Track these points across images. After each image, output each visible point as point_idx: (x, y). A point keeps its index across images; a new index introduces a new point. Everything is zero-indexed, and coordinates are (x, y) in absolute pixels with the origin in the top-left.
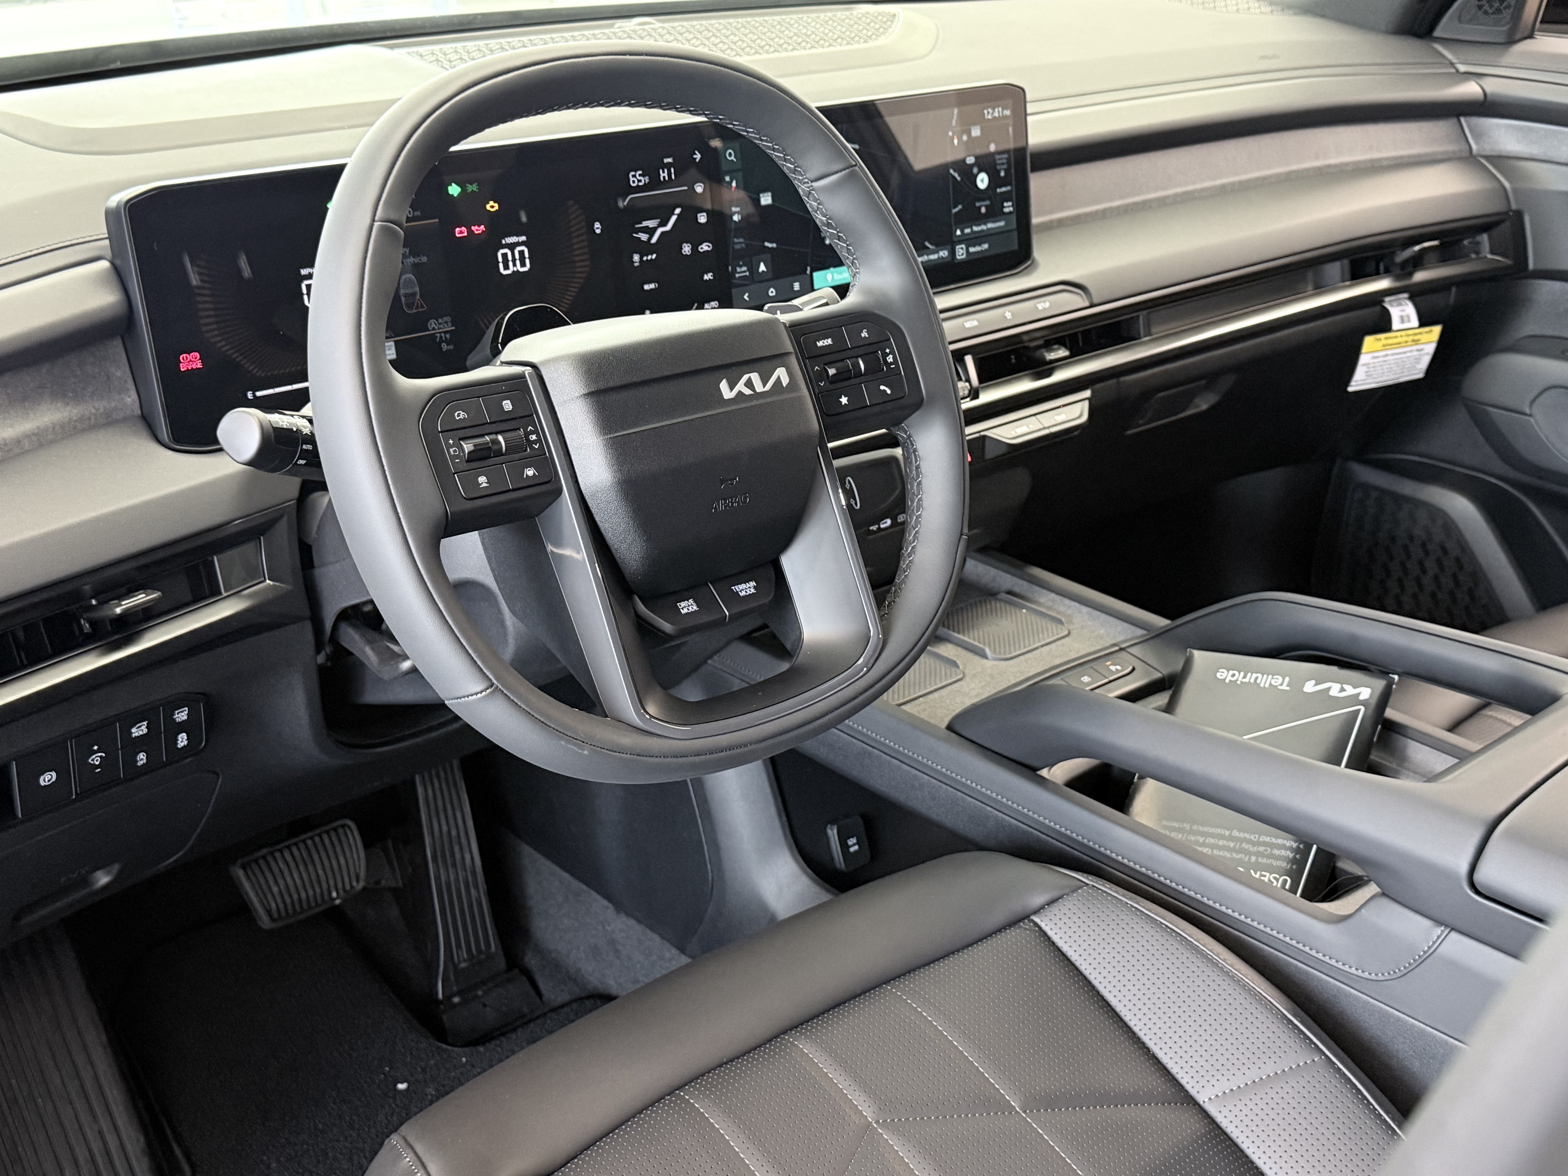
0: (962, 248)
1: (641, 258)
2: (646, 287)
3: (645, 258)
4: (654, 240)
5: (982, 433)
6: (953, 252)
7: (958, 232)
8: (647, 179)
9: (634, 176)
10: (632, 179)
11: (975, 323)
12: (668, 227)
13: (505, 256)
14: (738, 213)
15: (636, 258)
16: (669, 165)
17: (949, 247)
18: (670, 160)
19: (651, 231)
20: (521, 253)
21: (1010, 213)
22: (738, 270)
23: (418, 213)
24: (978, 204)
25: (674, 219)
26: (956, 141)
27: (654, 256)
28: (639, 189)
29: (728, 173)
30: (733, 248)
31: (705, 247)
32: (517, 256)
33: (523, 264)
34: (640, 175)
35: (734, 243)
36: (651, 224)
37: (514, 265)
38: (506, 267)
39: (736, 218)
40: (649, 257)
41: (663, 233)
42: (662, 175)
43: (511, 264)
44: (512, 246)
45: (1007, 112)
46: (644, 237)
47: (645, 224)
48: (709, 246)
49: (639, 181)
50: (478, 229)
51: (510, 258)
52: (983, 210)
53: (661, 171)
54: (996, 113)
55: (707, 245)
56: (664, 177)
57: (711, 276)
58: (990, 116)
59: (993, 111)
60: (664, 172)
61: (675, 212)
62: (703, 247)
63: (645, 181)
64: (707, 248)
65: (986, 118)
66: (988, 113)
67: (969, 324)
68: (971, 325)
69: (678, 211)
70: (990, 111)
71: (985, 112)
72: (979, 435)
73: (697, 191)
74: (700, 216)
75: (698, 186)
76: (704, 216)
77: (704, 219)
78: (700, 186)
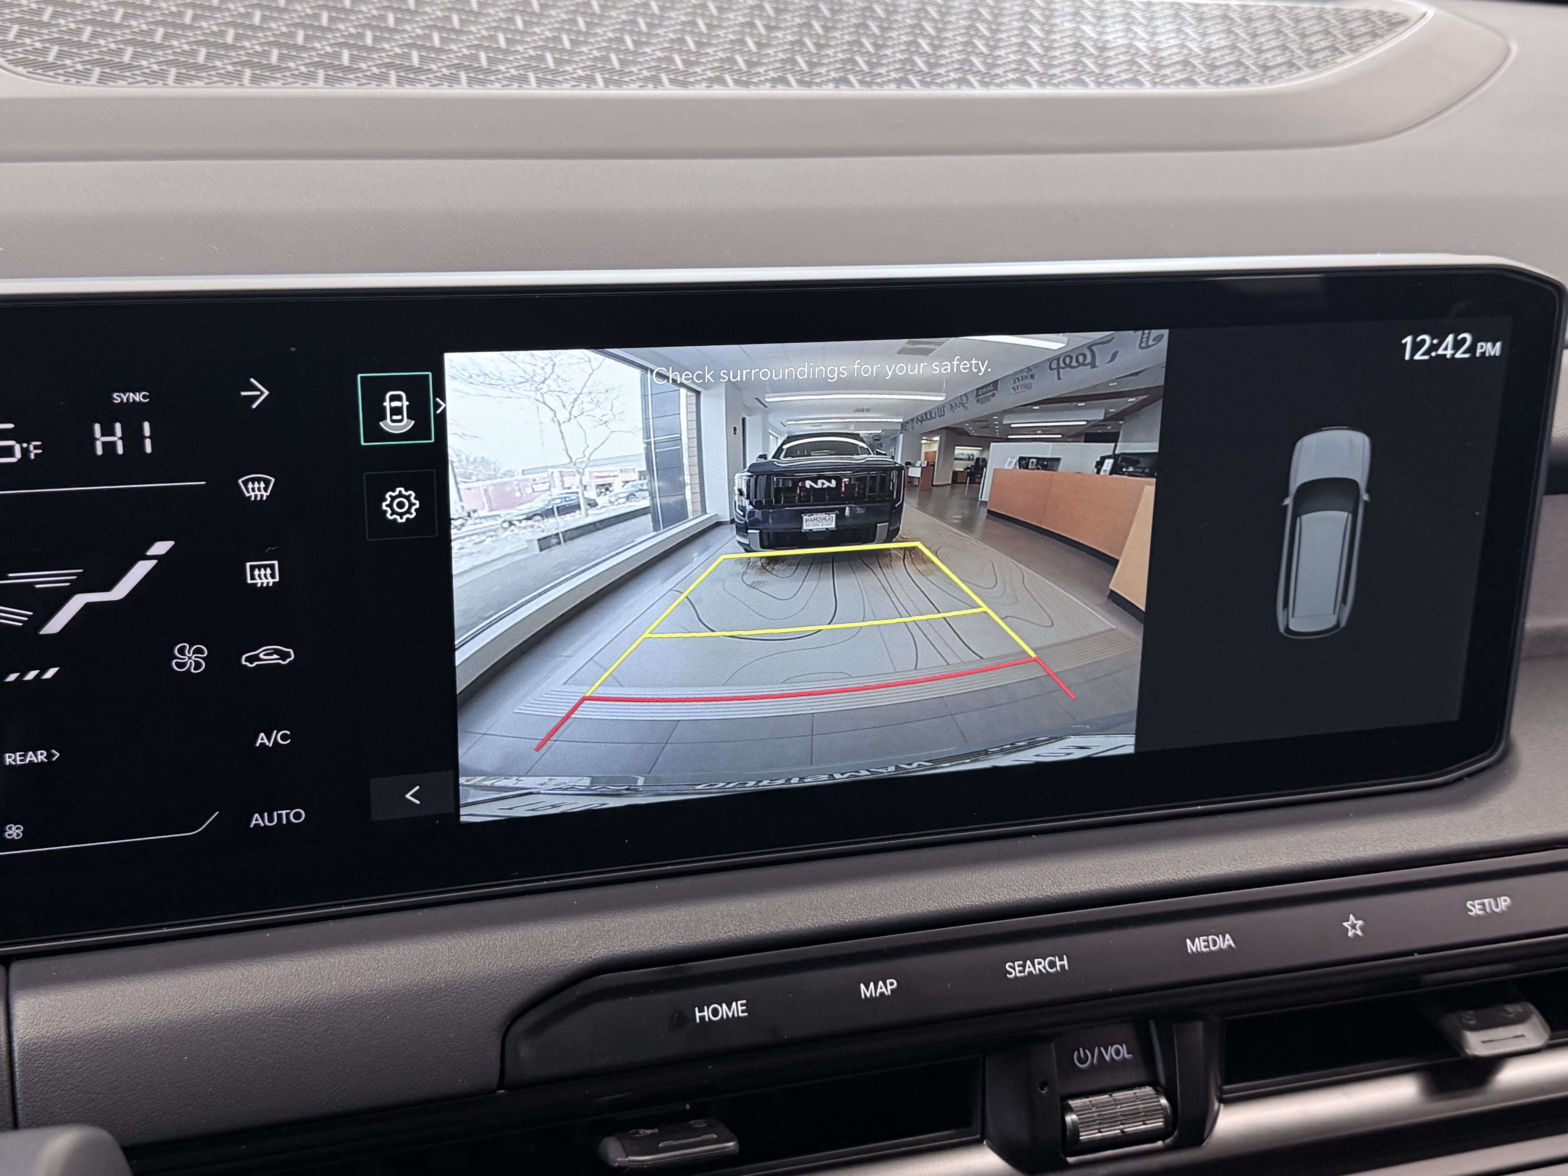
2: (11, 758)
3: (12, 677)
4: (55, 625)
8: (34, 449)
11: (1226, 942)
12: (118, 592)
16: (132, 415)
18: (138, 397)
19: (47, 602)
25: (140, 570)
27: (50, 673)
31: (267, 656)
36: (46, 579)
40: (30, 676)
41: (92, 609)
42: (101, 440)
45: (1491, 349)
46: (13, 617)
47: (17, 578)
48: (284, 656)
53: (97, 427)
54: (1446, 349)
55: (276, 652)
56: (109, 447)
57: (284, 738)
58: (1423, 354)
59: (1435, 341)
60: (108, 431)
61: (150, 552)
62: (262, 656)
63: (25, 452)
64: (274, 659)
65: (1407, 357)
66: (1416, 347)
67: (1203, 944)
68: (1209, 947)
69: (161, 548)
70: (1424, 341)
71: (1404, 341)
73: (247, 495)
74: (253, 568)
75: (253, 480)
76: (272, 567)
77: (273, 576)
78: (259, 480)
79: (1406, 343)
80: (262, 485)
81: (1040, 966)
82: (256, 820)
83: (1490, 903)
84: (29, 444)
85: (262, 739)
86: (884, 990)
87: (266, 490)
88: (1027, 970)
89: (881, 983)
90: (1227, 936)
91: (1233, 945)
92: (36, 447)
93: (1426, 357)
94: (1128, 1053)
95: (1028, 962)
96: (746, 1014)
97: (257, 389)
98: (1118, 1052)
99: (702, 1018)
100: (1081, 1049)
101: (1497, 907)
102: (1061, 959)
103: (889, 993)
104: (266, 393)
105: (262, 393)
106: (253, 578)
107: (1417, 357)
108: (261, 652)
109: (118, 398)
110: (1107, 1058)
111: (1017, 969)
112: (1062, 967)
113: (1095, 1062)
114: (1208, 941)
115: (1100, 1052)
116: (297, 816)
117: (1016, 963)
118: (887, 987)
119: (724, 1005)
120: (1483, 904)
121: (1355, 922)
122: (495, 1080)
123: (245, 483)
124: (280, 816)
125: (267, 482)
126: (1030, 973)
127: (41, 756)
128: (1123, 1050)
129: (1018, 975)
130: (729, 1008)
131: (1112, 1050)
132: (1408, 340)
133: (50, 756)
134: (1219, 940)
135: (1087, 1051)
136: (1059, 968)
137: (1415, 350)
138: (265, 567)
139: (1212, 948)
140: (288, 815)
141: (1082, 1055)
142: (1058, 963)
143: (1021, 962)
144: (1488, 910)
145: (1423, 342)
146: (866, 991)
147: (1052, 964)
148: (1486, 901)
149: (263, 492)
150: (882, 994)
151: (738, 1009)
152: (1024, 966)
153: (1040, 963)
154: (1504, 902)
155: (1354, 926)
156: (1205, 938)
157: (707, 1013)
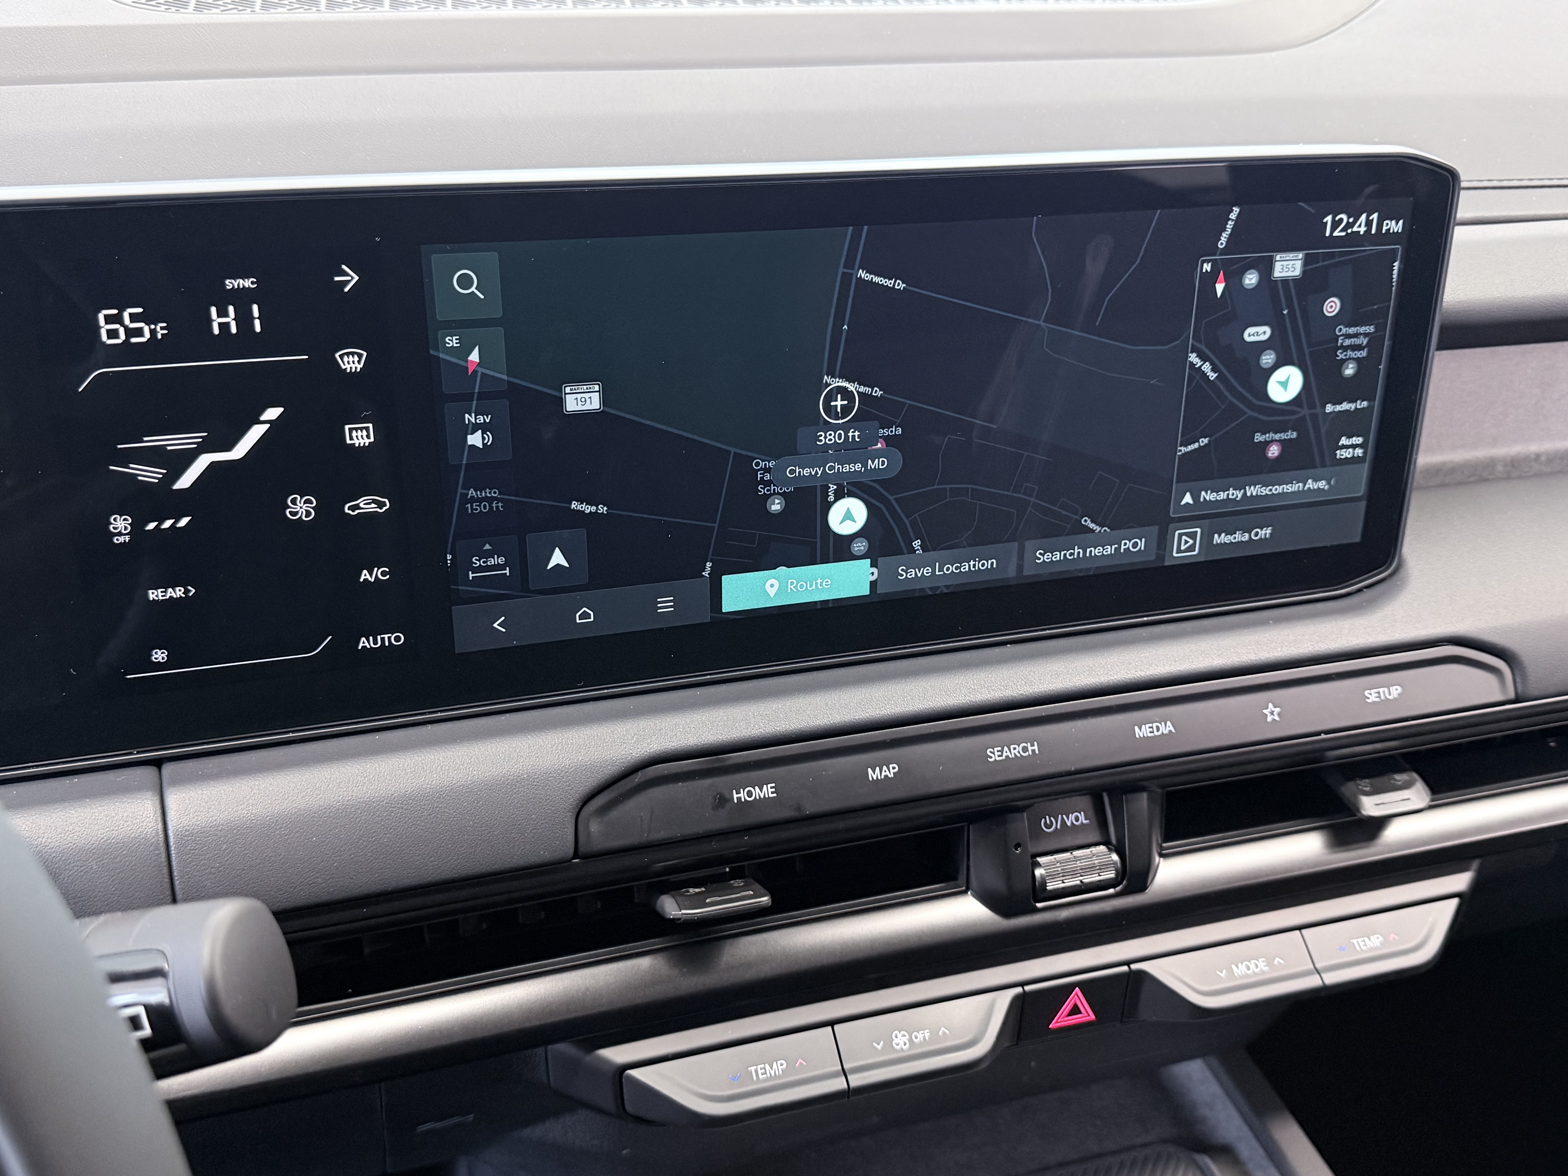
0: (1193, 536)
1: (138, 526)
2: (155, 594)
3: (151, 526)
4: (185, 482)
5: (1134, 967)
6: (1163, 542)
7: (1188, 499)
8: (161, 330)
9: (114, 319)
10: (104, 326)
11: (1168, 728)
12: (238, 452)
14: (484, 428)
15: (120, 523)
16: (241, 299)
17: (1155, 529)
18: (247, 283)
19: (176, 461)
21: (1354, 460)
22: (476, 562)
24: (1259, 438)
25: (256, 432)
26: (1220, 288)
27: (184, 522)
28: (127, 353)
29: (452, 327)
30: (464, 509)
31: (366, 505)
34: (134, 318)
35: (465, 499)
36: (176, 441)
39: (475, 439)
40: (167, 524)
41: (217, 466)
42: (217, 321)
45: (1395, 226)
46: (150, 474)
47: (151, 441)
48: (381, 505)
49: (130, 333)
52: (1274, 451)
53: (213, 310)
54: (1360, 226)
55: (374, 501)
56: (224, 327)
57: (383, 573)
58: (1341, 231)
59: (1351, 220)
60: (222, 313)
61: (263, 418)
62: (362, 505)
63: (153, 332)
64: (372, 509)
65: (1327, 234)
66: (1336, 224)
67: (1149, 730)
68: (1153, 732)
69: (272, 413)
70: (1341, 220)
71: (1325, 220)
72: (1125, 968)
73: (344, 367)
74: (351, 430)
75: (348, 354)
76: (367, 429)
77: (368, 437)
78: (353, 354)
79: (1326, 223)
80: (356, 358)
81: (1015, 751)
82: (363, 643)
83: (1384, 692)
84: (156, 325)
85: (365, 575)
86: (887, 773)
87: (359, 362)
88: (1005, 754)
89: (885, 768)
90: (1169, 723)
91: (1173, 731)
92: (162, 328)
93: (1343, 234)
94: (1086, 819)
95: (1006, 748)
96: (775, 795)
97: (348, 275)
98: (1077, 819)
99: (739, 799)
100: (1047, 817)
101: (1390, 694)
102: (1032, 745)
103: (892, 776)
104: (356, 278)
105: (352, 278)
106: (351, 438)
107: (1336, 234)
108: (361, 502)
109: (230, 284)
110: (1069, 824)
111: (997, 754)
112: (1033, 751)
113: (1059, 827)
114: (1152, 727)
115: (1063, 819)
116: (397, 639)
117: (996, 749)
118: (890, 771)
119: (757, 788)
120: (1379, 693)
121: (1273, 709)
122: (571, 851)
123: (341, 356)
124: (383, 639)
125: (360, 356)
126: (1007, 757)
127: (179, 592)
128: (1082, 817)
129: (998, 759)
130: (761, 790)
131: (1072, 817)
132: (1329, 219)
133: (187, 592)
134: (1162, 727)
135: (1052, 818)
136: (1030, 753)
137: (1334, 228)
138: (361, 429)
139: (1156, 733)
140: (389, 638)
141: (1048, 822)
142: (1030, 748)
143: (999, 748)
144: (1383, 697)
146: (873, 775)
147: (1025, 749)
148: (1381, 690)
149: (357, 365)
150: (886, 776)
151: (768, 791)
152: (1002, 751)
153: (1015, 749)
154: (1396, 691)
155: (1272, 713)
156: (1150, 725)
157: (743, 795)
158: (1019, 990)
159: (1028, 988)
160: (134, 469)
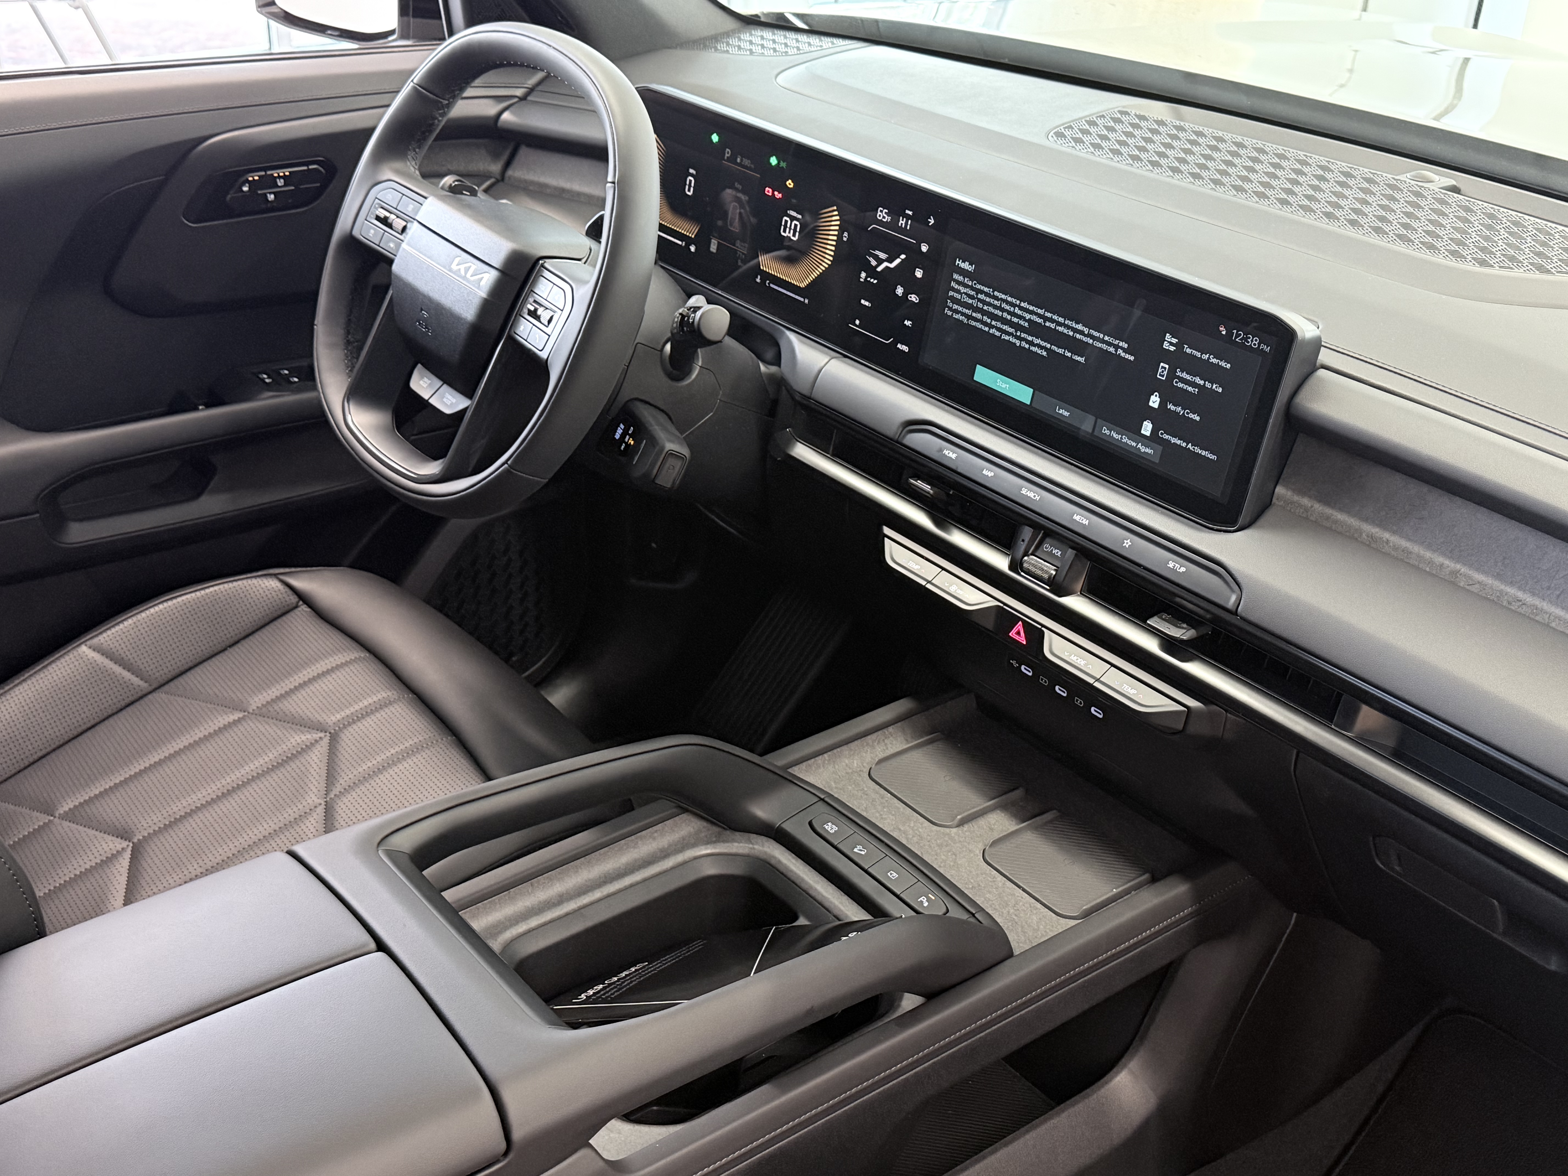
1: (866, 278)
2: (863, 302)
3: (869, 279)
4: (879, 269)
5: (1043, 629)
8: (889, 219)
9: (881, 211)
10: (879, 213)
11: (1086, 522)
12: (892, 265)
13: (786, 222)
15: (863, 275)
16: (908, 217)
18: (910, 213)
19: (880, 261)
20: (796, 226)
23: (753, 166)
25: (898, 261)
27: (875, 282)
28: (880, 223)
31: (913, 298)
32: (793, 227)
33: (794, 235)
34: (886, 213)
36: (883, 256)
37: (789, 232)
38: (785, 231)
40: (872, 280)
41: (887, 267)
42: (901, 222)
43: (788, 230)
44: (793, 218)
46: (874, 263)
47: (877, 252)
48: (917, 300)
49: (884, 217)
50: (778, 195)
51: (788, 225)
53: (901, 218)
55: (916, 297)
56: (902, 224)
58: (1240, 340)
61: (901, 257)
64: (914, 300)
66: (1238, 335)
69: (903, 256)
72: (1040, 627)
73: (922, 249)
74: (918, 271)
77: (920, 275)
78: (925, 246)
81: (1031, 495)
82: (899, 346)
84: (889, 217)
85: (906, 322)
88: (1027, 493)
91: (1088, 525)
96: (955, 459)
99: (945, 453)
101: (1178, 569)
102: (1038, 496)
103: (990, 476)
105: (932, 221)
106: (916, 273)
107: (1237, 340)
108: (913, 296)
109: (907, 212)
111: (1025, 492)
112: (1037, 499)
113: (1049, 550)
114: (1081, 518)
118: (990, 474)
119: (951, 452)
120: (1175, 565)
121: (1129, 542)
122: (896, 438)
123: (923, 245)
124: (903, 347)
125: (927, 247)
126: (1027, 495)
128: (1060, 553)
130: (952, 454)
131: (1057, 551)
132: (1235, 331)
133: (869, 304)
134: (1085, 520)
137: (1236, 337)
138: (920, 271)
140: (905, 348)
144: (1175, 568)
145: (1241, 334)
146: (985, 472)
147: (1035, 496)
148: (1177, 565)
149: (925, 250)
150: (988, 475)
151: (953, 456)
152: (1027, 491)
154: (1183, 569)
155: (1127, 543)
157: (947, 452)
158: (1002, 605)
159: (1005, 607)
160: (871, 259)
